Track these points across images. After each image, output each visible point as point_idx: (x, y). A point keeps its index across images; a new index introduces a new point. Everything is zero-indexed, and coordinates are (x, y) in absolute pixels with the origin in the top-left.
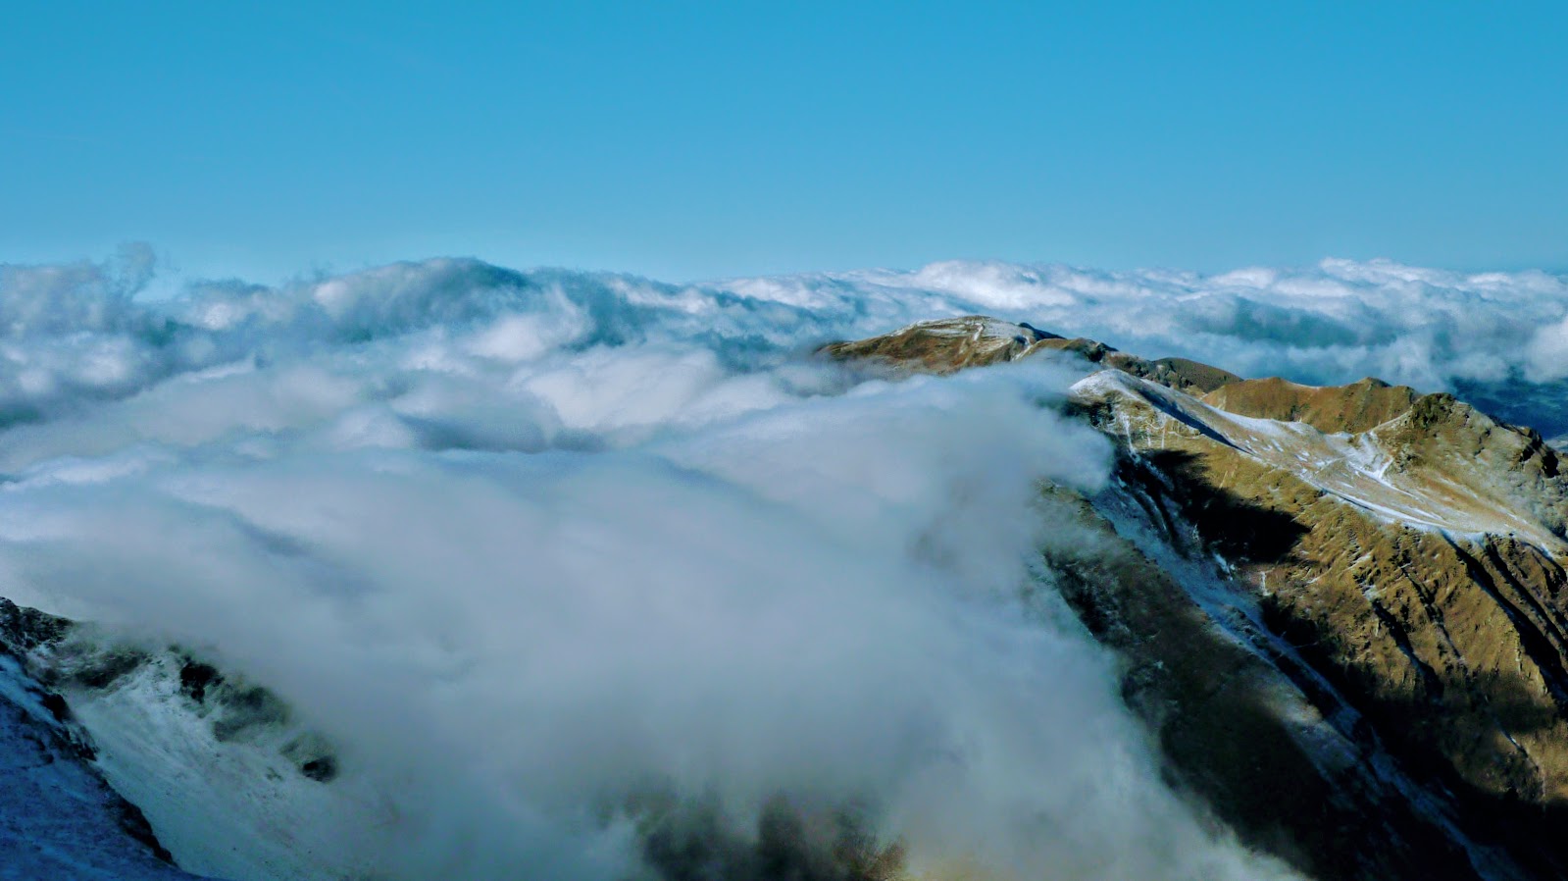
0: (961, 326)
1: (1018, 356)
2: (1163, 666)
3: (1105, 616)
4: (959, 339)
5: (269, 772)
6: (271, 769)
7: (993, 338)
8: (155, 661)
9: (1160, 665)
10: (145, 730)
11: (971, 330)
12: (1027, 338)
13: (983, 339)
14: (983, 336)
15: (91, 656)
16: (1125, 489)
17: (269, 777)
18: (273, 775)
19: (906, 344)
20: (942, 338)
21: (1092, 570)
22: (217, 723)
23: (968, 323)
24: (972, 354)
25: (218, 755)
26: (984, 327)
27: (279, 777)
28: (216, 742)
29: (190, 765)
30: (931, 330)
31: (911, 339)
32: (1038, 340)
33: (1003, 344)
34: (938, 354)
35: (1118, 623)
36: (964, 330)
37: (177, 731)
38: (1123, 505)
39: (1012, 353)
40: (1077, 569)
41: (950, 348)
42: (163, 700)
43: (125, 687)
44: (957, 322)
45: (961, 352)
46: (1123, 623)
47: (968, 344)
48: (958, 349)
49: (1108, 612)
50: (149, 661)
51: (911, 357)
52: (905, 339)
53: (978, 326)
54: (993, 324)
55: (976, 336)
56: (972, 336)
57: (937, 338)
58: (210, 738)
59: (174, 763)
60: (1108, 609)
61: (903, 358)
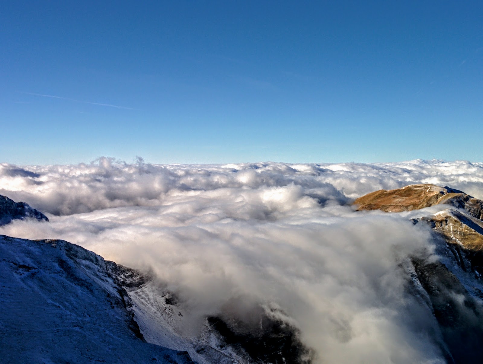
0: (423, 187)
1: (440, 198)
2: (449, 305)
3: (432, 288)
4: (422, 191)
5: (179, 314)
6: (180, 313)
7: (433, 192)
8: (152, 280)
9: (448, 305)
10: (147, 300)
11: (426, 188)
12: (445, 192)
13: (429, 191)
14: (430, 191)
15: (135, 278)
16: (448, 248)
17: (179, 315)
18: (180, 315)
19: (405, 192)
20: (416, 191)
21: (430, 273)
22: (167, 299)
23: (426, 186)
24: (425, 196)
25: (166, 308)
26: (431, 188)
27: (182, 315)
28: (166, 304)
29: (158, 310)
30: (413, 188)
31: (407, 191)
32: (448, 193)
33: (436, 194)
34: (415, 196)
35: (436, 290)
36: (424, 188)
37: (156, 300)
38: (447, 253)
39: (439, 197)
40: (425, 272)
41: (419, 194)
42: (153, 292)
43: (143, 287)
44: (422, 186)
45: (422, 195)
46: (438, 291)
47: (425, 193)
48: (421, 195)
49: (433, 287)
50: (151, 281)
51: (406, 196)
52: (405, 191)
53: (429, 187)
54: (434, 187)
55: (428, 191)
56: (426, 190)
57: (415, 190)
58: (164, 303)
59: (154, 309)
60: (433, 285)
61: (403, 196)
